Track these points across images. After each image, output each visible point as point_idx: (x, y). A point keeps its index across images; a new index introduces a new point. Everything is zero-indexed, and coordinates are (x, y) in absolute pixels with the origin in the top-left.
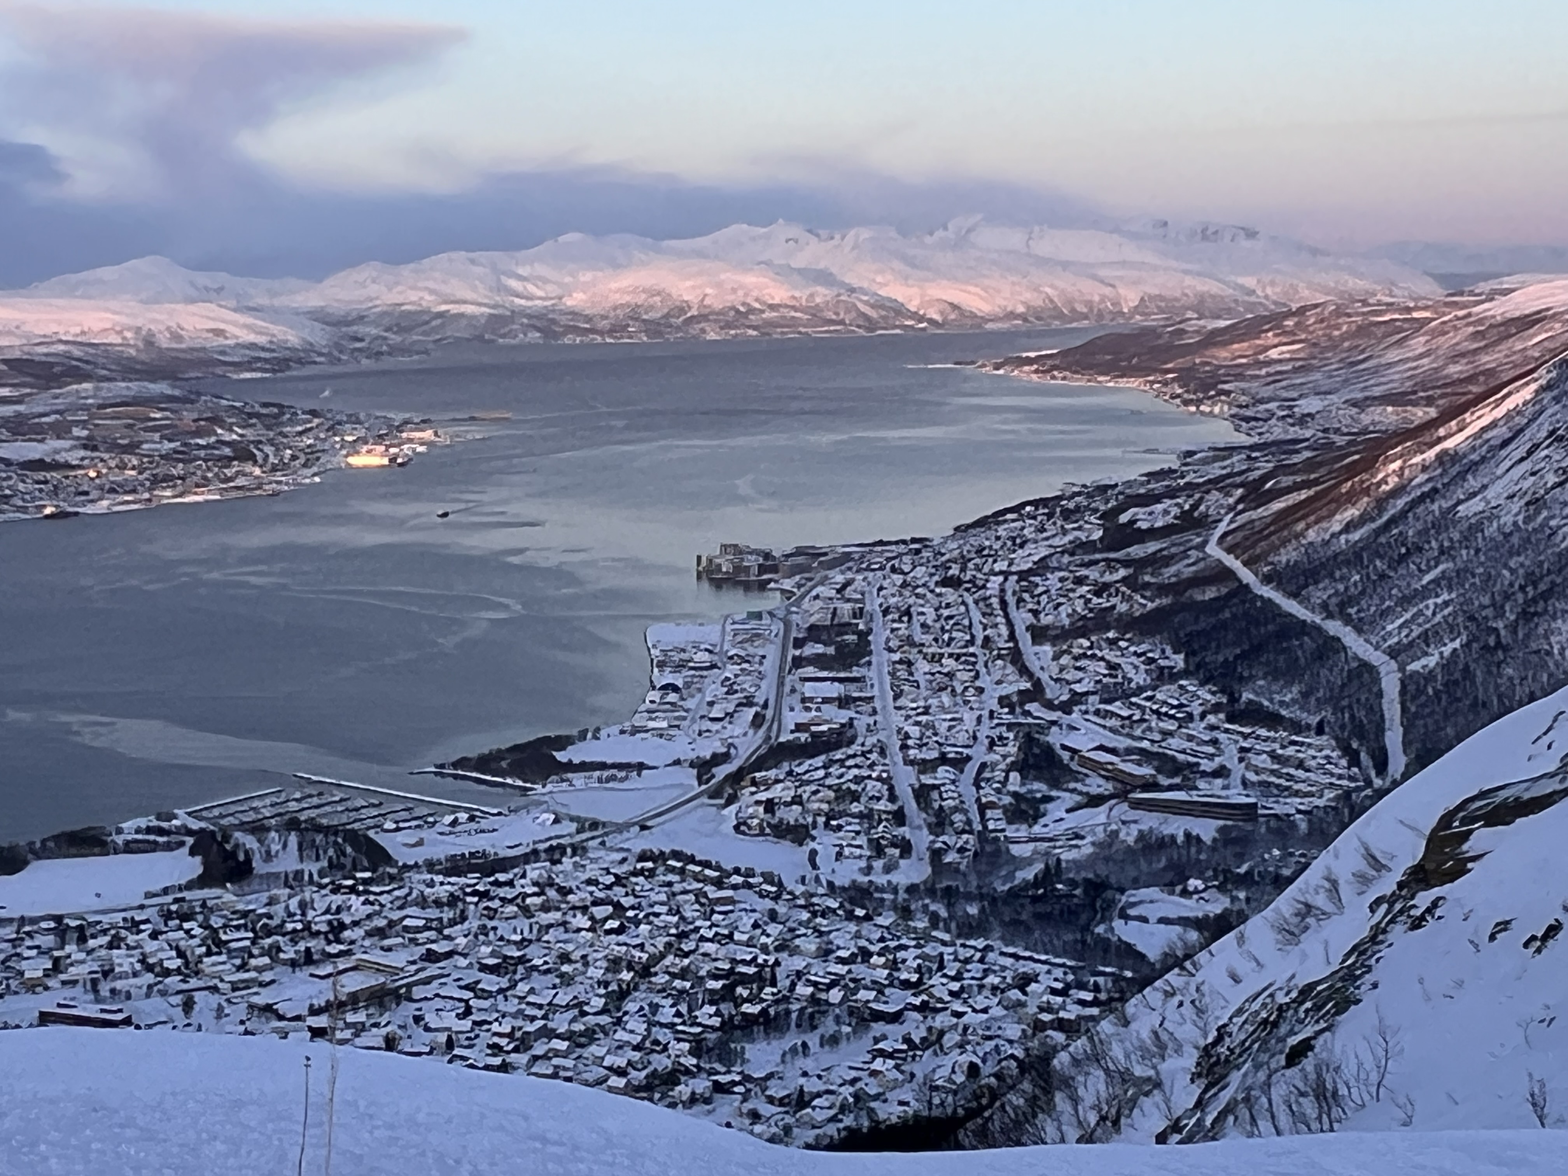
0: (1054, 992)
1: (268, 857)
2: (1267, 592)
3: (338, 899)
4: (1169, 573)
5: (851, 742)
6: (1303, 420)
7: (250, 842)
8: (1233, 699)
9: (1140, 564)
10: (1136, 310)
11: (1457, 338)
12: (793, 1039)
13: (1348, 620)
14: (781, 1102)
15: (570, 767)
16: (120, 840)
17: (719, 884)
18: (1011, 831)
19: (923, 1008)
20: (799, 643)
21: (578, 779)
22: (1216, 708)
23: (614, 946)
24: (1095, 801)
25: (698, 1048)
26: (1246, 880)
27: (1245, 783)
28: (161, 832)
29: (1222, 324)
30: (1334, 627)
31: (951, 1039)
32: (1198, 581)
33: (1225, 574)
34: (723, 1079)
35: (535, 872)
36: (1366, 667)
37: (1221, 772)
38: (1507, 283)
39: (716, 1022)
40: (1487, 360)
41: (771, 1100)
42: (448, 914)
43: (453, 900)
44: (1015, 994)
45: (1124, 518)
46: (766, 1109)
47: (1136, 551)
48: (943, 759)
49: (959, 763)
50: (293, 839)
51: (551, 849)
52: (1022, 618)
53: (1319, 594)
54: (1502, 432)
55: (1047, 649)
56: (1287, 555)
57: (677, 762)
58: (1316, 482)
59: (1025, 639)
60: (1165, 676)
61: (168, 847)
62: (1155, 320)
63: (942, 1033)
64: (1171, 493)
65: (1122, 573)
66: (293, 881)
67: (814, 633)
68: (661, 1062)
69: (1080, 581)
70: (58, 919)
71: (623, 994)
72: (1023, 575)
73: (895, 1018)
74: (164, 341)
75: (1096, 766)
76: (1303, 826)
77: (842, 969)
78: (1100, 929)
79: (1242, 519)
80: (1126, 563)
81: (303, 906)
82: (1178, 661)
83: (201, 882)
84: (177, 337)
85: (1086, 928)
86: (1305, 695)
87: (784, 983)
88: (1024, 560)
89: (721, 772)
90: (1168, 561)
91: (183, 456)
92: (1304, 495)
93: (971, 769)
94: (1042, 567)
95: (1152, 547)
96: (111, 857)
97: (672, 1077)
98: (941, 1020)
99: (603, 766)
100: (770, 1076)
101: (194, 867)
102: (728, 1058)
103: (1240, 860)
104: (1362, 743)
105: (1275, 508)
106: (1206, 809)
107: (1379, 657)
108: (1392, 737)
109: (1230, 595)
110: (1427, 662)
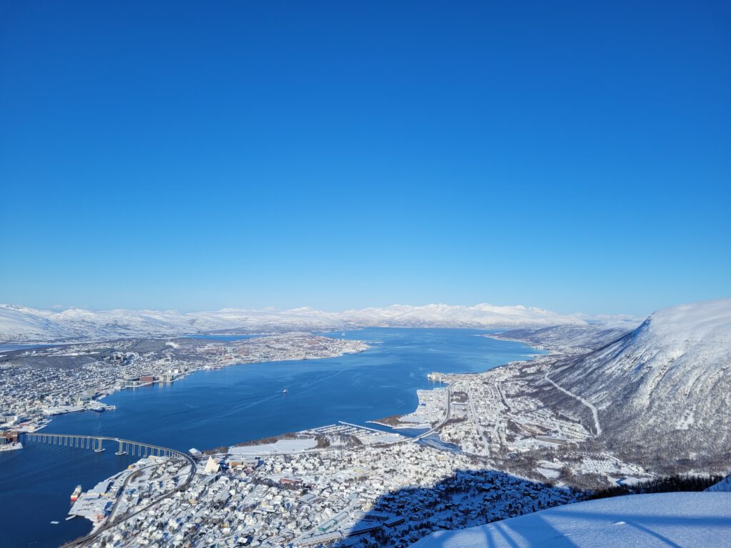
0: (526, 486)
1: (333, 441)
2: (562, 389)
3: (350, 453)
4: (537, 383)
5: (467, 420)
6: (560, 350)
7: (329, 437)
8: (557, 414)
9: (530, 381)
10: (519, 325)
11: (594, 334)
12: (463, 495)
13: (582, 397)
14: (463, 512)
15: (401, 423)
16: (299, 436)
18: (508, 443)
19: (494, 488)
20: (452, 396)
21: (404, 426)
22: (553, 416)
23: (416, 468)
24: (526, 437)
25: (441, 496)
26: (567, 459)
27: (562, 435)
28: (308, 434)
29: (539, 328)
30: (579, 398)
31: (503, 497)
32: (544, 386)
33: (550, 385)
34: (448, 505)
35: (397, 448)
36: (588, 408)
37: (556, 432)
39: (444, 489)
40: (602, 339)
41: (460, 511)
42: (376, 458)
43: (377, 454)
44: (517, 486)
45: (523, 370)
46: (460, 514)
47: (528, 378)
48: (489, 425)
49: (493, 426)
50: (339, 437)
51: (399, 443)
53: (574, 389)
54: (613, 355)
55: (509, 400)
56: (565, 381)
57: (427, 423)
58: (568, 364)
59: (504, 397)
60: (539, 408)
61: (310, 438)
62: (523, 327)
63: (500, 495)
64: (534, 365)
65: (526, 383)
66: (340, 448)
67: (455, 393)
68: (431, 500)
69: (516, 384)
70: (285, 455)
72: (502, 382)
73: (488, 490)
74: (309, 324)
75: (526, 429)
76: (578, 446)
77: (473, 477)
78: (534, 470)
79: (551, 372)
80: (527, 380)
81: (342, 454)
82: (541, 404)
83: (318, 446)
84: (311, 323)
85: (530, 470)
86: (574, 414)
87: (459, 480)
88: (502, 379)
89: (437, 425)
90: (536, 380)
91: (312, 348)
92: (566, 367)
93: (496, 427)
94: (506, 381)
95: (531, 377)
96: (297, 440)
97: (436, 503)
98: (500, 492)
99: (410, 423)
100: (459, 505)
101: (316, 443)
102: (449, 499)
103: (565, 454)
104: (589, 425)
105: (560, 369)
106: (554, 441)
107: (591, 406)
108: (597, 425)
109: (552, 390)
110: (603, 407)
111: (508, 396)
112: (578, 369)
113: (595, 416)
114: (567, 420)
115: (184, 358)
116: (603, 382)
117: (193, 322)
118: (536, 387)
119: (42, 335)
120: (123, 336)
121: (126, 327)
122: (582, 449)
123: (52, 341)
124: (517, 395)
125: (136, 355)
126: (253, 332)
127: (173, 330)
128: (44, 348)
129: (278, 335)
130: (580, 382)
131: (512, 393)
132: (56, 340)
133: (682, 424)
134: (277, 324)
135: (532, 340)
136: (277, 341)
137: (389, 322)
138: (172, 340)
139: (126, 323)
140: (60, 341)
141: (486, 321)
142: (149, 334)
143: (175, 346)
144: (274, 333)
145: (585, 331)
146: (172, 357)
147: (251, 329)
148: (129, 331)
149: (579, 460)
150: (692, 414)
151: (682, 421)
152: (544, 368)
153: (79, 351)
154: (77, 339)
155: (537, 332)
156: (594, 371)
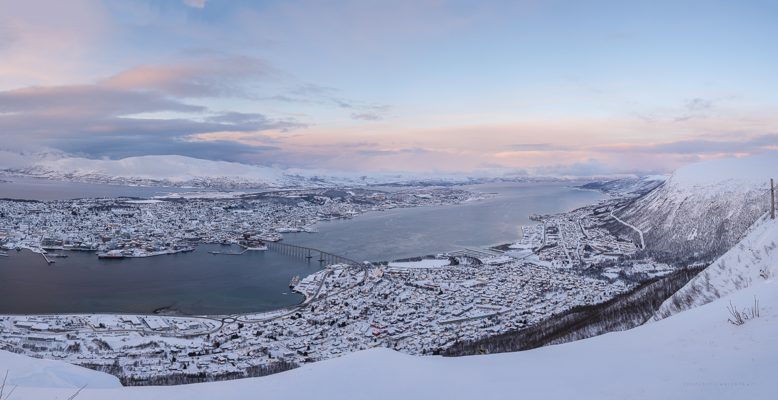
0: (596, 284)
1: (462, 261)
2: (621, 221)
3: (473, 269)
4: (605, 219)
5: (557, 246)
6: (621, 196)
7: (458, 259)
8: (617, 238)
9: (601, 217)
10: (594, 179)
11: (642, 184)
12: (554, 293)
13: (634, 225)
14: (553, 303)
15: (511, 249)
16: (437, 257)
17: (538, 268)
18: (585, 259)
19: (575, 288)
20: (547, 230)
21: (513, 251)
22: (615, 239)
23: (521, 278)
24: (598, 254)
25: (538, 295)
26: (623, 265)
27: (621, 250)
28: (444, 256)
29: (607, 182)
30: (632, 226)
31: (581, 293)
32: (610, 220)
33: (614, 219)
34: (543, 300)
35: (507, 265)
36: (637, 232)
37: (617, 249)
38: (647, 176)
39: (540, 290)
40: (646, 187)
41: (551, 303)
42: (492, 272)
43: (493, 270)
44: (590, 285)
45: (597, 211)
46: (551, 305)
47: (599, 215)
48: (573, 248)
49: (575, 249)
50: (466, 259)
51: (509, 262)
52: (583, 226)
53: (629, 221)
54: (653, 197)
55: (587, 231)
56: (623, 216)
57: (529, 248)
58: (625, 205)
59: (583, 229)
60: (606, 234)
61: (445, 259)
62: (597, 181)
63: (579, 292)
64: (604, 207)
65: (598, 219)
66: (466, 266)
67: (549, 228)
68: (531, 297)
69: (591, 220)
70: (427, 269)
71: (523, 286)
72: (582, 219)
73: (571, 289)
74: (443, 180)
75: (597, 249)
76: (631, 257)
77: (561, 282)
78: (602, 274)
79: (615, 211)
80: (598, 217)
81: (468, 270)
82: (608, 232)
83: (451, 265)
84: (445, 180)
85: (599, 274)
86: (629, 237)
87: (551, 284)
88: (582, 217)
89: (536, 250)
90: (605, 217)
91: (447, 198)
92: (624, 207)
93: (577, 250)
94: (585, 218)
95: (602, 215)
96: (436, 260)
97: (534, 299)
98: (579, 290)
99: (517, 249)
100: (551, 299)
101: (449, 262)
102: (543, 296)
103: (622, 263)
104: (638, 244)
105: (620, 208)
106: (616, 255)
107: (639, 231)
108: (643, 243)
109: (615, 222)
110: (646, 231)
111: (586, 228)
112: (632, 207)
113: (642, 238)
114: (624, 241)
115: (358, 202)
116: (647, 215)
117: (364, 178)
118: (605, 221)
119: (276, 184)
120: (320, 187)
121: (322, 181)
122: (633, 258)
123: (281, 188)
124: (592, 227)
125: (328, 199)
127: (351, 183)
128: (277, 192)
129: (422, 188)
130: (634, 216)
131: (589, 226)
132: (283, 188)
133: (691, 237)
134: (421, 180)
135: (602, 191)
136: (421, 192)
138: (351, 190)
139: (322, 178)
140: (285, 188)
142: (336, 185)
143: (353, 194)
144: (419, 187)
145: (636, 182)
146: (351, 201)
147: (404, 183)
148: (324, 183)
149: (631, 265)
150: (696, 230)
151: (691, 235)
152: (610, 208)
153: (296, 195)
154: (295, 187)
155: (606, 184)
156: (641, 208)
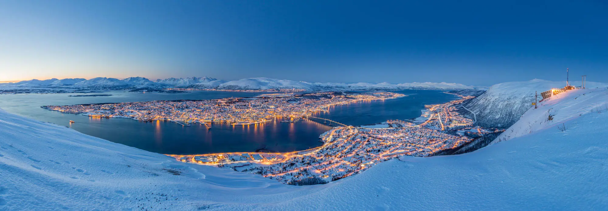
1: (394, 126)
2: (466, 109)
5: (437, 119)
7: (392, 124)
8: (464, 116)
11: (476, 92)
15: (416, 120)
16: (383, 124)
18: (449, 126)
28: (386, 123)
30: (471, 111)
32: (461, 108)
33: (463, 107)
42: (408, 131)
45: (455, 103)
50: (396, 124)
53: (469, 109)
54: (481, 98)
55: (450, 112)
56: (467, 106)
58: (468, 101)
60: (459, 115)
64: (458, 102)
65: (456, 107)
67: (433, 111)
69: (452, 108)
83: (389, 127)
85: (455, 133)
86: (469, 116)
89: (428, 121)
90: (459, 106)
94: (449, 107)
103: (466, 128)
104: (473, 119)
105: (466, 103)
107: (474, 113)
108: (475, 119)
109: (463, 109)
110: (477, 113)
112: (471, 102)
113: (475, 117)
114: (467, 118)
115: (347, 98)
116: (478, 106)
117: (349, 87)
119: (310, 90)
120: (330, 91)
121: (331, 88)
122: (471, 126)
124: (453, 111)
125: (334, 96)
126: (368, 90)
127: (344, 89)
128: (310, 93)
130: (472, 106)
131: (451, 110)
132: (313, 91)
133: (497, 117)
134: (376, 88)
135: (458, 94)
137: (413, 88)
139: (331, 86)
141: (444, 88)
142: (337, 90)
143: (345, 94)
144: (375, 91)
145: (473, 91)
146: (344, 97)
147: (367, 89)
149: (470, 129)
150: (500, 114)
151: (497, 116)
152: (461, 102)
153: (319, 95)
154: (318, 91)
155: (459, 91)
156: (475, 103)
